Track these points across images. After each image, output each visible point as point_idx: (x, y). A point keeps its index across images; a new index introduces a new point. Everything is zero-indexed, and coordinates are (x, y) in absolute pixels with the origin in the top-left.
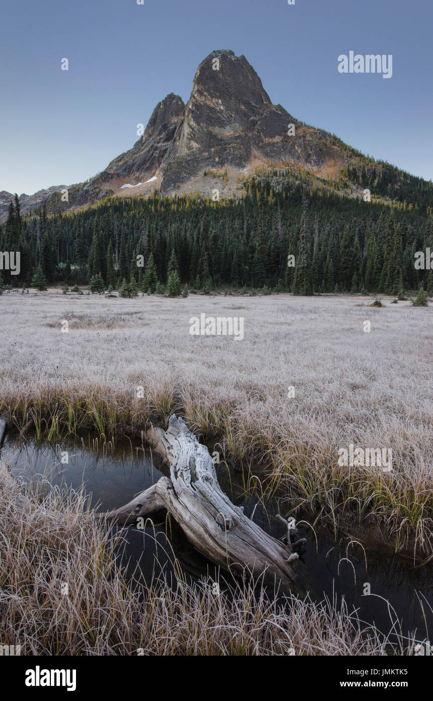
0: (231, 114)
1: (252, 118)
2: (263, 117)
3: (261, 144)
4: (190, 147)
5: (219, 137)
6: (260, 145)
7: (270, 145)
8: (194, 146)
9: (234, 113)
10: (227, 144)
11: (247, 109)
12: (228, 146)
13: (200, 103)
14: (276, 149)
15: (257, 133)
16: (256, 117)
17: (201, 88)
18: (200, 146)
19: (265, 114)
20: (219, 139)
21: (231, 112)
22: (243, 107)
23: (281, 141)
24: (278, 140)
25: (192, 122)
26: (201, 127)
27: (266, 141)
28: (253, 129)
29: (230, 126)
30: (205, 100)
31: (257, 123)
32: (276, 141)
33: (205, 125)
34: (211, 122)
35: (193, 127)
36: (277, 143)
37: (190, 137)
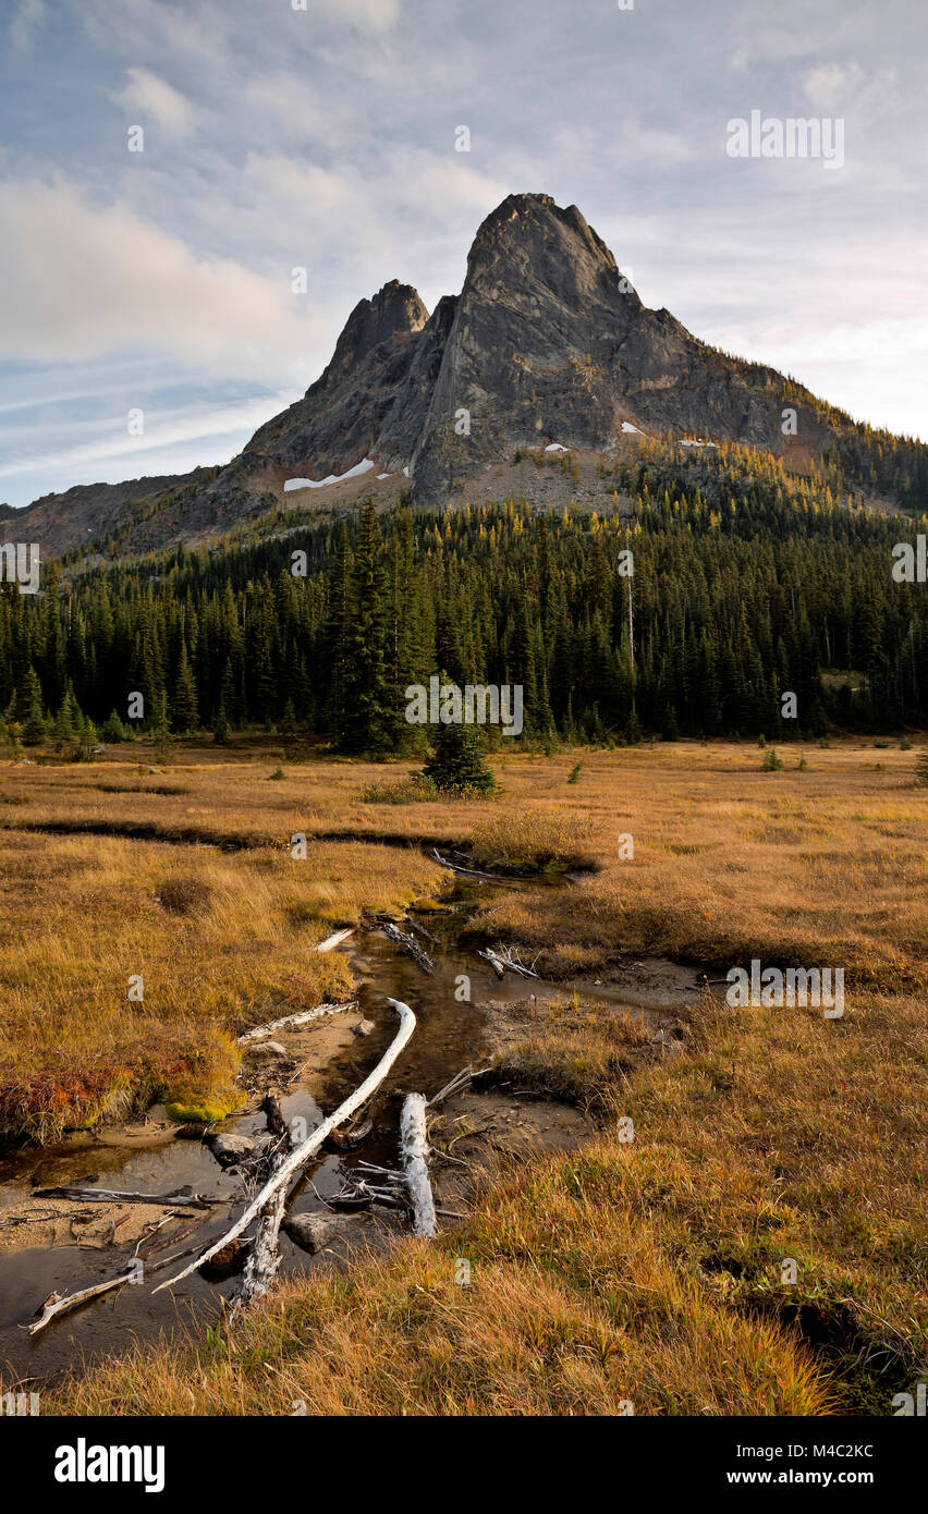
1: (606, 337)
2: (631, 333)
3: (630, 393)
5: (539, 376)
6: (628, 394)
7: (651, 396)
11: (594, 316)
14: (664, 403)
15: (621, 367)
17: (490, 271)
18: (496, 395)
19: (634, 328)
20: (539, 380)
22: (584, 313)
23: (675, 386)
24: (669, 385)
25: (472, 343)
26: (493, 355)
27: (640, 385)
28: (611, 360)
29: (560, 354)
30: (499, 297)
31: (619, 346)
32: (664, 386)
33: (503, 350)
34: (516, 343)
35: (473, 353)
36: (665, 390)
37: (468, 376)
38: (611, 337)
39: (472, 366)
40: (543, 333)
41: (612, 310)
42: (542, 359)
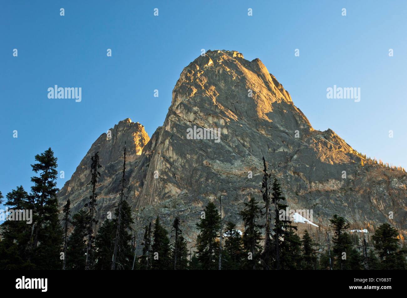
0: (242, 141)
1: (281, 150)
2: (302, 147)
3: (302, 193)
4: (166, 194)
5: (224, 176)
6: (300, 194)
7: (321, 195)
8: (174, 192)
9: (248, 139)
10: (239, 188)
11: (272, 135)
12: (241, 193)
13: (185, 124)
14: (332, 202)
15: (294, 173)
16: (288, 148)
17: (188, 100)
18: (185, 191)
19: (305, 144)
20: (223, 180)
21: (242, 139)
22: (263, 132)
23: (341, 189)
24: (335, 188)
25: (171, 152)
26: (187, 161)
27: (311, 187)
28: (285, 167)
29: (242, 161)
30: (195, 119)
31: (292, 157)
32: (332, 188)
33: (195, 157)
34: (206, 152)
35: (172, 160)
36: (334, 191)
37: (165, 177)
38: (286, 150)
39: (170, 170)
40: (230, 146)
41: (287, 131)
42: (228, 165)
